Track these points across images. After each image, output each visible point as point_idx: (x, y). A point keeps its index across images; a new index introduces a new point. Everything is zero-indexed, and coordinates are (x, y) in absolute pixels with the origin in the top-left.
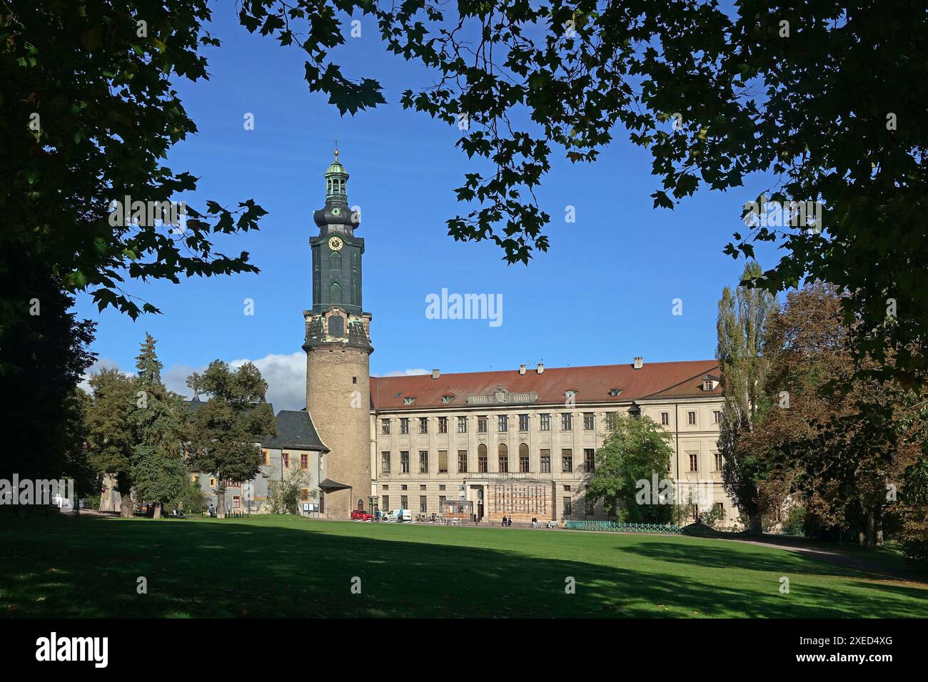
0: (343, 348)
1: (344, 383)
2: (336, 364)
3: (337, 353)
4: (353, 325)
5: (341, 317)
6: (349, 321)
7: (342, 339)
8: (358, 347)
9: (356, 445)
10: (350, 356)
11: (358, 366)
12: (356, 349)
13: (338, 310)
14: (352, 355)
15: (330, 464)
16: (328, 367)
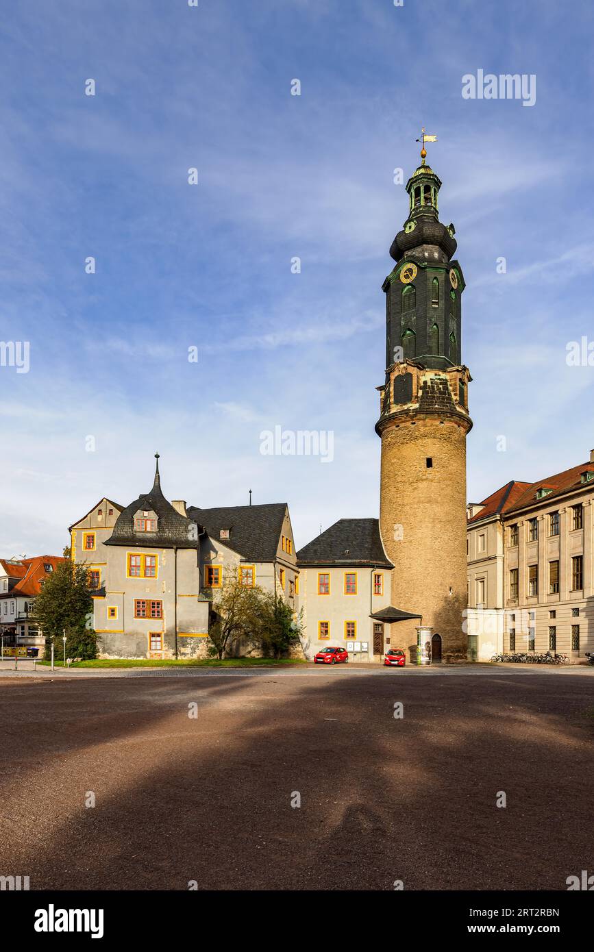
0: (412, 418)
1: (413, 468)
2: (402, 444)
3: (406, 428)
4: (429, 383)
5: (410, 373)
6: (423, 379)
7: (411, 405)
8: (432, 413)
9: (429, 557)
10: (422, 429)
11: (436, 441)
12: (430, 417)
13: (405, 365)
14: (425, 426)
15: (395, 586)
16: (394, 450)
